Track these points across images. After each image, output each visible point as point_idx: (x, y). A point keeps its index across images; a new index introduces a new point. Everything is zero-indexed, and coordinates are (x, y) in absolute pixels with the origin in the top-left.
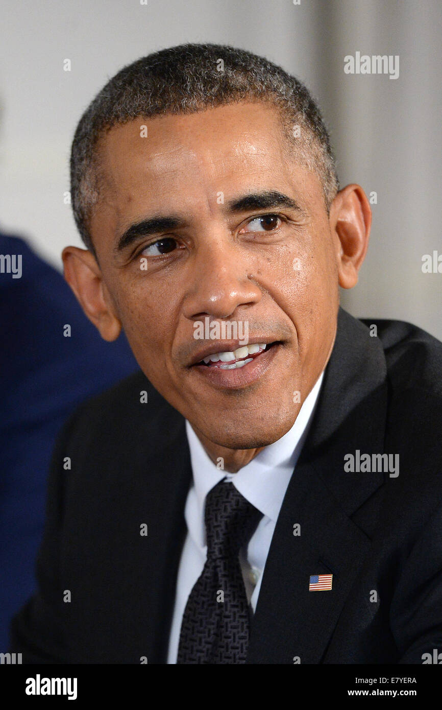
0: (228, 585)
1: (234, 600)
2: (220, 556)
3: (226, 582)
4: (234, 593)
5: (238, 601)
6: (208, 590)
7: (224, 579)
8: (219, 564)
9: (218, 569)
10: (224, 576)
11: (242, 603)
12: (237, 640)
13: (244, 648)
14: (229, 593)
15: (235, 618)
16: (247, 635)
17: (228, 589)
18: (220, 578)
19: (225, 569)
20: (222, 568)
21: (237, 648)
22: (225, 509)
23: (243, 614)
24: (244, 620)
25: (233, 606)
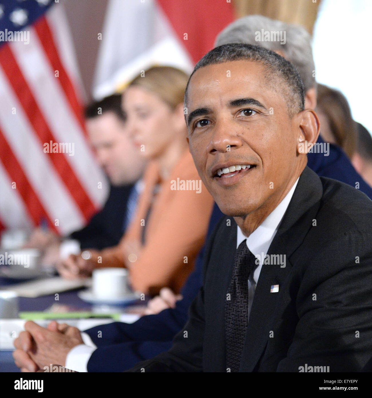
0: (240, 287)
2: (237, 274)
3: (238, 286)
4: (242, 291)
5: (243, 295)
6: (232, 289)
7: (238, 285)
8: (236, 278)
9: (236, 280)
10: (238, 283)
11: (245, 296)
12: (242, 313)
13: (245, 316)
14: (239, 291)
15: (241, 302)
16: (246, 311)
17: (240, 289)
18: (236, 285)
20: (237, 280)
21: (242, 316)
22: (241, 254)
23: (245, 301)
25: (241, 297)
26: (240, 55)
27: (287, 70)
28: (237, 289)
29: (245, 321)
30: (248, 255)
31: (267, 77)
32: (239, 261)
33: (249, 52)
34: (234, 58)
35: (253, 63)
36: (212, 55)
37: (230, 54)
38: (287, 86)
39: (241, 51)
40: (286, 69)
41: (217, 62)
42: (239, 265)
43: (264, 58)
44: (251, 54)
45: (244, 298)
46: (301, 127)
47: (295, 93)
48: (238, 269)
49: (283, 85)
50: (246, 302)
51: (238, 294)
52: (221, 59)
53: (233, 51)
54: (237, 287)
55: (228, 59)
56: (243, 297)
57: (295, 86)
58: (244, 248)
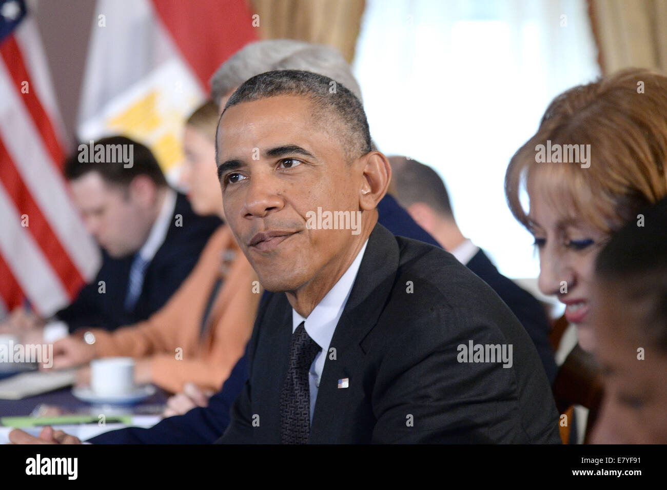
0: (298, 383)
1: (301, 392)
2: (294, 367)
3: (297, 382)
4: (301, 388)
5: (303, 393)
6: (289, 386)
7: (296, 380)
8: (293, 371)
9: (293, 374)
10: (296, 378)
12: (303, 415)
13: (307, 419)
14: (298, 388)
16: (307, 412)
17: (298, 385)
18: (294, 380)
19: (297, 374)
20: (295, 374)
21: (303, 420)
22: (298, 341)
23: (306, 400)
24: (306, 403)
25: (300, 396)
26: (279, 88)
27: (344, 102)
28: (295, 385)
29: (306, 426)
30: (306, 341)
31: (315, 115)
32: (296, 350)
33: (292, 84)
34: (271, 93)
35: (296, 98)
36: (245, 90)
37: (266, 88)
38: (343, 124)
39: (281, 82)
40: (342, 101)
41: (249, 99)
42: (297, 354)
43: (311, 89)
44: (294, 85)
45: (304, 397)
46: (365, 174)
47: (354, 132)
48: (295, 359)
49: (338, 123)
50: (306, 402)
51: (296, 392)
52: (256, 94)
53: (271, 83)
54: (295, 382)
55: (264, 95)
56: (302, 396)
57: (356, 122)
58: (302, 333)
